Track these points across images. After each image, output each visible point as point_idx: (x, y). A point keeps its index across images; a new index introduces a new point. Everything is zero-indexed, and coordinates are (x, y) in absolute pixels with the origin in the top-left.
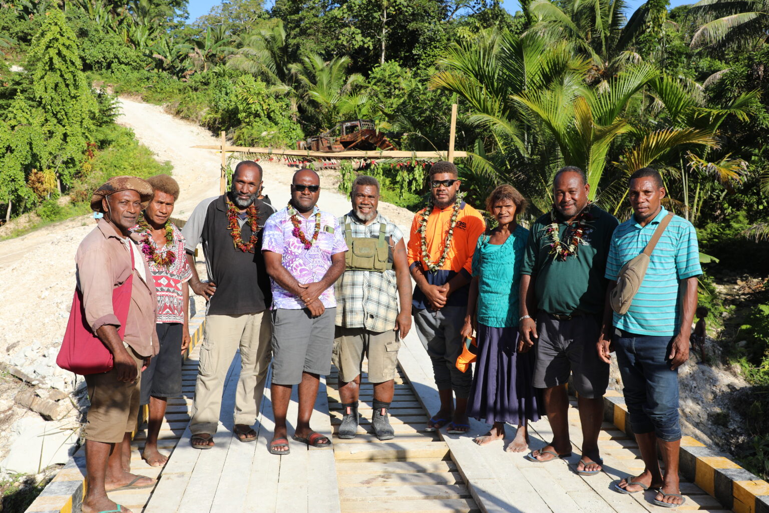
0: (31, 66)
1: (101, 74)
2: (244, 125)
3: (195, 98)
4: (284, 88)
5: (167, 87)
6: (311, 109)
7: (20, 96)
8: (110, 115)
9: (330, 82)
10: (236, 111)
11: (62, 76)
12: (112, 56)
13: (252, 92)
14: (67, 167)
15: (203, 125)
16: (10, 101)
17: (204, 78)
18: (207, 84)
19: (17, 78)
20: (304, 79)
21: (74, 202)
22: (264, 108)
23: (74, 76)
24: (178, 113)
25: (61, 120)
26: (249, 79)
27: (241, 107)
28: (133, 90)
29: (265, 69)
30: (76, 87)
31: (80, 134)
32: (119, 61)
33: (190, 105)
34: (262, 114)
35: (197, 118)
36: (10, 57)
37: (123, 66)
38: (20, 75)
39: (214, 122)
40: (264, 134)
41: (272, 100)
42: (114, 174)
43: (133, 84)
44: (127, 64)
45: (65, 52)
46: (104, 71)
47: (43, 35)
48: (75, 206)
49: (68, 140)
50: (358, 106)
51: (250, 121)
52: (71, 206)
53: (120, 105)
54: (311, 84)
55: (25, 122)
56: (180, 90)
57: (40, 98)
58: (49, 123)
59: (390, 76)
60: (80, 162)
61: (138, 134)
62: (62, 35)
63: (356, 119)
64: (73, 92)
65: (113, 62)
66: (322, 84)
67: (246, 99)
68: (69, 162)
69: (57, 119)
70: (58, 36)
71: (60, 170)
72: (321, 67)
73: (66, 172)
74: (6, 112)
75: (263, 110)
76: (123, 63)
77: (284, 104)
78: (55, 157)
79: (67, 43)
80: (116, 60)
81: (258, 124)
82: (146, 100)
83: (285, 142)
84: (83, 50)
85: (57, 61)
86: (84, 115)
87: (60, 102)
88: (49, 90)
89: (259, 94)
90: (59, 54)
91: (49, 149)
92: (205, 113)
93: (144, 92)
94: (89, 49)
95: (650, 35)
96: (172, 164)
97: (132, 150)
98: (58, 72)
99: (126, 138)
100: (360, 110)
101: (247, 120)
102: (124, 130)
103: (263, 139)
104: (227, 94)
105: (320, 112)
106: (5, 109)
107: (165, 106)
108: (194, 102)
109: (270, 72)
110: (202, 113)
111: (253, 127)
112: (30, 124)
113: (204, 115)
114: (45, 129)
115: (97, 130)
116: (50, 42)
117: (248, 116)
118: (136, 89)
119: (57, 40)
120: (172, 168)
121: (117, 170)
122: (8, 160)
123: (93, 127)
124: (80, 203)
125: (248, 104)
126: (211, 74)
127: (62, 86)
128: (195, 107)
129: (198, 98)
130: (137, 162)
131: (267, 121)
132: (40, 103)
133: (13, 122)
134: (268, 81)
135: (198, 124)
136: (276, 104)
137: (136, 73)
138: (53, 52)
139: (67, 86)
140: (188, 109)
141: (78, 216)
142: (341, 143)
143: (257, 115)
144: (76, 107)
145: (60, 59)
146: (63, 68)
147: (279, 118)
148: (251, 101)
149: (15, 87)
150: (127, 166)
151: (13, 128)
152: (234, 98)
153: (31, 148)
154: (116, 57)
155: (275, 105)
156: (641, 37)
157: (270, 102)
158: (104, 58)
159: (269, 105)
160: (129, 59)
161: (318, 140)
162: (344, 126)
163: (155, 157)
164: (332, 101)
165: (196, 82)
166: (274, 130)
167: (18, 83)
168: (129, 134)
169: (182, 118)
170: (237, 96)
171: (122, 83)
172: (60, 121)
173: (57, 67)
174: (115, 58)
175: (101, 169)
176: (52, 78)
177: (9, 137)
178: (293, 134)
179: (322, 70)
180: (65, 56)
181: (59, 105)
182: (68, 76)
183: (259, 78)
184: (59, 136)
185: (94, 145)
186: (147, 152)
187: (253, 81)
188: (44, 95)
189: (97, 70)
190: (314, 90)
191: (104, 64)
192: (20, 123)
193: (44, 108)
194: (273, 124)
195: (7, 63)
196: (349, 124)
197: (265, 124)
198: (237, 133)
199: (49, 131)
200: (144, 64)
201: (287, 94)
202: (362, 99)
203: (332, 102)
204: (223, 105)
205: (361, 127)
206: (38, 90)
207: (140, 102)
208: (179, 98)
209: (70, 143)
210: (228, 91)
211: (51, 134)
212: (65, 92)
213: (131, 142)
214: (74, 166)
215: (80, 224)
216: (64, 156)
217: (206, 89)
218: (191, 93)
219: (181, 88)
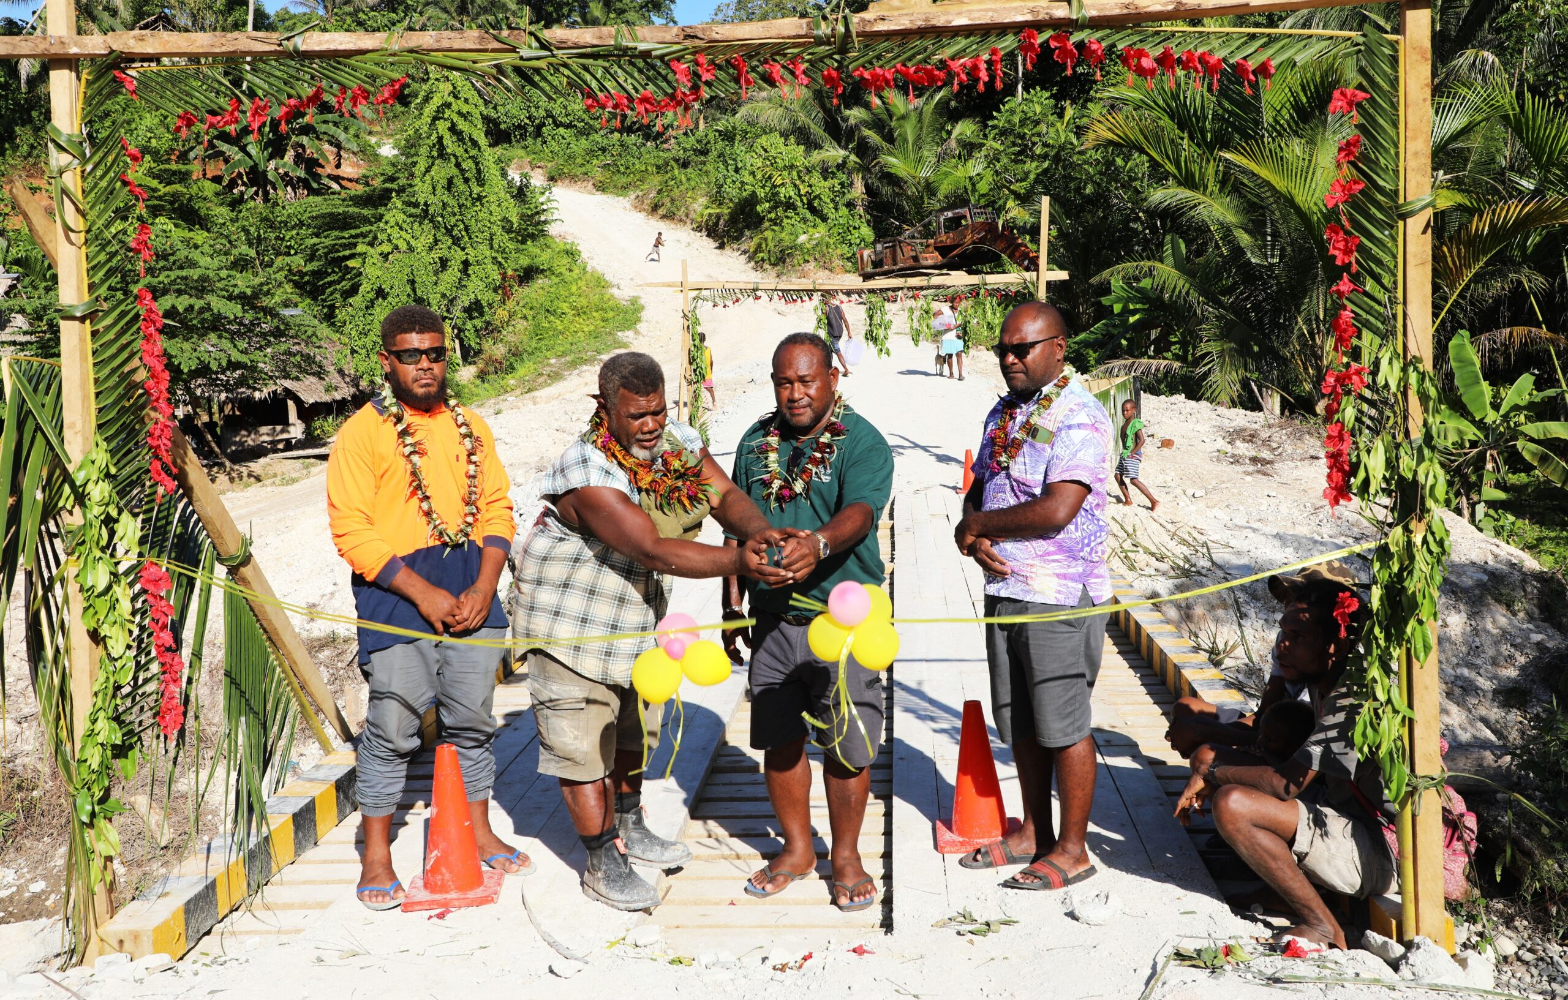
0: (410, 147)
1: (525, 147)
2: (766, 224)
3: (684, 179)
4: (834, 153)
5: (637, 161)
6: (886, 190)
7: (396, 201)
8: (539, 223)
9: (919, 138)
10: (752, 201)
11: (458, 165)
12: (543, 113)
13: (780, 164)
14: (471, 318)
15: (698, 229)
16: (381, 210)
17: (698, 141)
18: (704, 152)
19: (390, 171)
20: (873, 137)
21: (482, 376)
22: (803, 192)
23: (477, 164)
24: (655, 208)
25: (459, 239)
26: (774, 142)
27: (761, 193)
28: (579, 171)
29: (803, 118)
30: (481, 182)
31: (488, 261)
32: (554, 122)
33: (676, 193)
34: (799, 204)
35: (687, 216)
36: (378, 128)
37: (562, 130)
38: (393, 165)
39: (716, 224)
40: (803, 238)
41: (816, 178)
42: (546, 325)
43: (579, 160)
44: (569, 126)
45: (462, 125)
46: (530, 140)
47: (427, 99)
48: (483, 381)
49: (470, 272)
50: (971, 178)
51: (777, 217)
52: (478, 382)
53: (554, 204)
54: (884, 144)
55: (403, 246)
56: (658, 167)
57: (426, 204)
58: (440, 245)
59: (1023, 123)
60: (490, 305)
61: (585, 252)
62: (456, 97)
63: (965, 203)
64: (476, 190)
65: (544, 125)
66: (905, 141)
67: (770, 177)
68: (475, 309)
69: (452, 237)
70: (451, 99)
71: (459, 322)
72: (902, 110)
73: (469, 325)
74: (374, 228)
75: (800, 196)
76: (561, 125)
77: (836, 182)
78: (451, 301)
79: (465, 109)
80: (550, 120)
81: (791, 221)
82: (601, 187)
83: (839, 252)
84: (495, 108)
85: (449, 141)
86: (495, 228)
87: (456, 210)
88: (439, 191)
89: (792, 167)
90: (453, 129)
91: (441, 288)
92: (700, 206)
93: (599, 174)
94: (503, 105)
95: (1520, 15)
96: (642, 302)
97: (576, 281)
98: (453, 159)
99: (566, 260)
100: (974, 185)
101: (773, 215)
102: (562, 247)
103: (801, 247)
104: (737, 170)
105: (904, 193)
106: (371, 224)
107: (633, 197)
108: (682, 188)
109: (812, 126)
110: (696, 206)
111: (783, 228)
112: (411, 249)
113: (699, 209)
114: (435, 255)
115: (518, 250)
116: (438, 112)
117: (773, 209)
118: (583, 169)
119: (448, 105)
120: (643, 307)
121: (552, 318)
122: (378, 309)
123: (511, 246)
124: (492, 377)
125: (774, 186)
126: (711, 136)
127: (459, 182)
128: (683, 196)
129: (688, 179)
130: (583, 301)
131: (808, 215)
132: (426, 212)
133: (386, 248)
134: (810, 143)
135: (689, 226)
136: (823, 183)
137: (583, 141)
138: (442, 127)
139: (467, 181)
140: (673, 200)
141: (489, 398)
142: (936, 249)
143: (789, 205)
144: (481, 214)
145: (454, 138)
146: (459, 151)
147: (828, 209)
148: (779, 182)
149: (388, 185)
150: (567, 310)
151: (385, 256)
152: (748, 179)
153: (414, 290)
154: (550, 115)
155: (822, 186)
156: (1502, 20)
157: (812, 181)
158: (529, 118)
159: (810, 186)
160: (571, 118)
161: (894, 246)
162: (942, 219)
163: (614, 291)
164: (925, 173)
165: (685, 150)
166: (821, 230)
167: (392, 179)
168: (571, 253)
169: (663, 217)
170: (753, 173)
171: (561, 161)
172: (456, 241)
173: (449, 151)
174: (548, 116)
175: (525, 317)
176: (442, 171)
177: (379, 273)
178: (854, 237)
179: (903, 117)
180: (462, 132)
181: (455, 214)
182: (467, 165)
183: (792, 139)
184: (455, 266)
185: (512, 277)
186: (601, 283)
187: (781, 145)
188: (431, 199)
189: (518, 141)
190: (890, 154)
191: (530, 129)
192: (396, 247)
193: (431, 221)
194: (818, 221)
195: (373, 140)
196: (950, 214)
197: (805, 220)
198: (756, 240)
199: (441, 259)
200: (596, 124)
201: (841, 167)
202: (975, 167)
203: (923, 174)
204: (731, 191)
205: (971, 217)
206: (422, 191)
207: (590, 193)
208: (656, 180)
209: (473, 277)
210: (740, 165)
211: (444, 263)
212: (463, 192)
213: (575, 268)
214: (482, 314)
215: (492, 411)
216: (464, 298)
217: (704, 163)
218: (676, 172)
219: (660, 162)
